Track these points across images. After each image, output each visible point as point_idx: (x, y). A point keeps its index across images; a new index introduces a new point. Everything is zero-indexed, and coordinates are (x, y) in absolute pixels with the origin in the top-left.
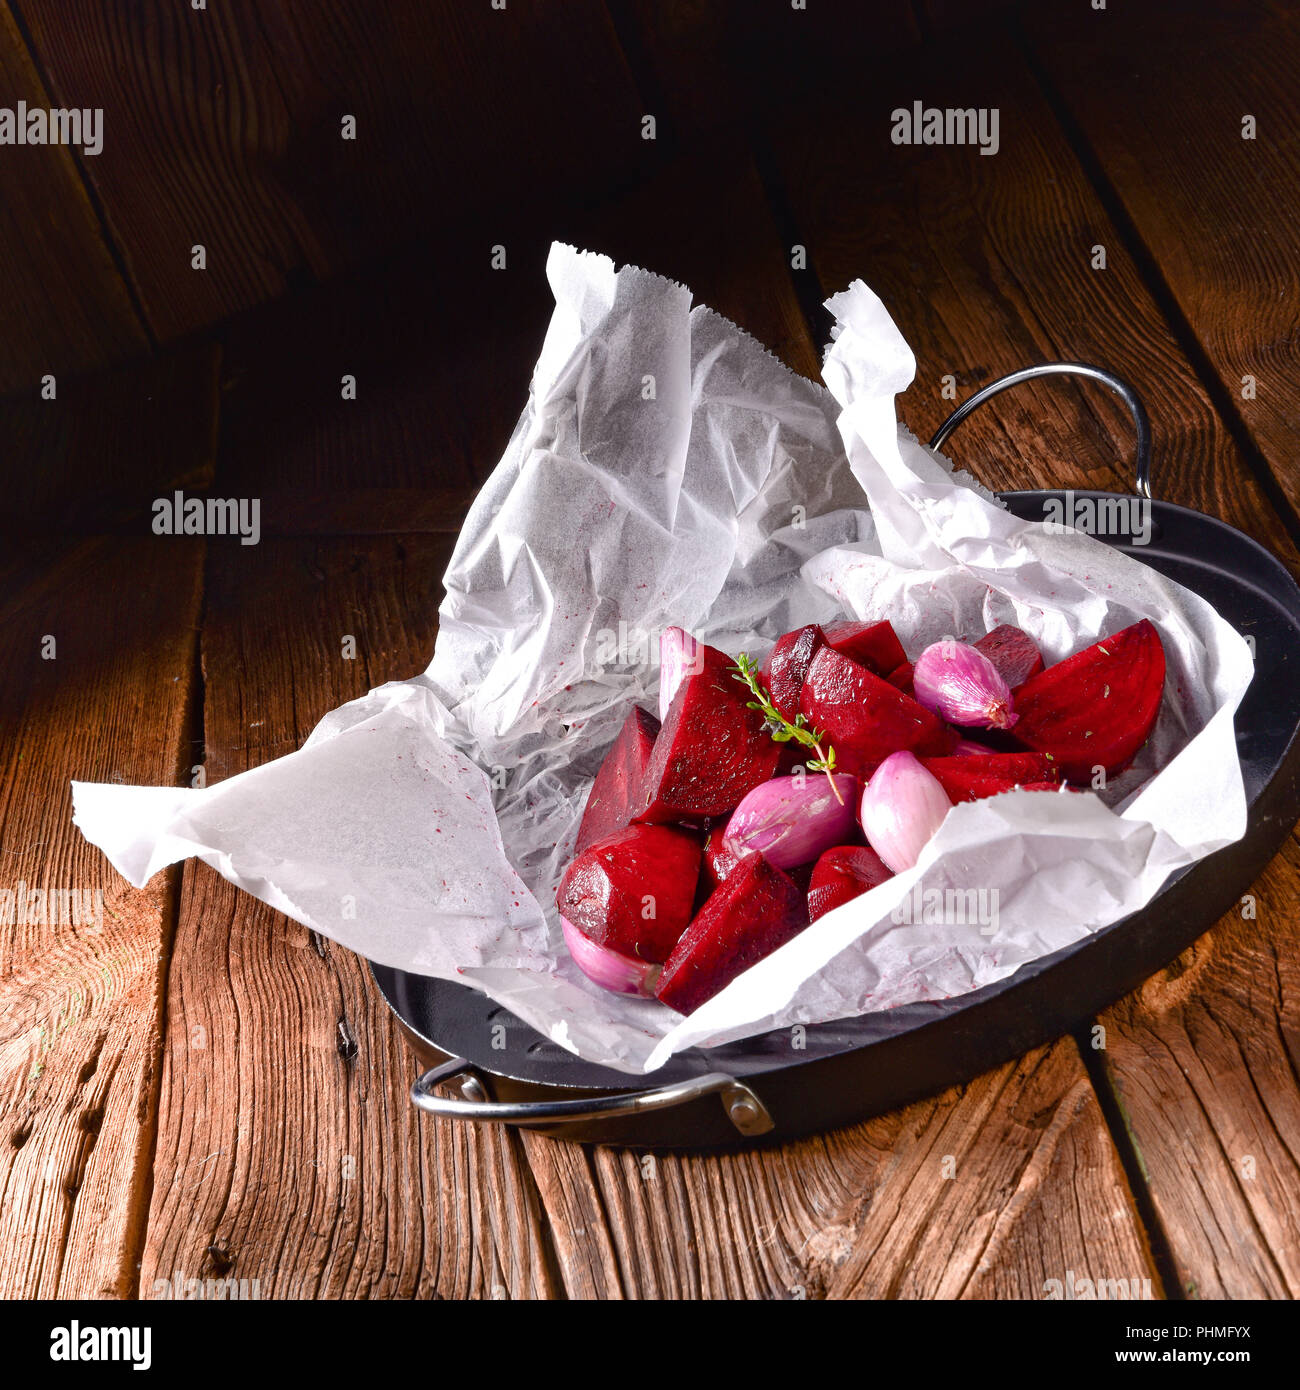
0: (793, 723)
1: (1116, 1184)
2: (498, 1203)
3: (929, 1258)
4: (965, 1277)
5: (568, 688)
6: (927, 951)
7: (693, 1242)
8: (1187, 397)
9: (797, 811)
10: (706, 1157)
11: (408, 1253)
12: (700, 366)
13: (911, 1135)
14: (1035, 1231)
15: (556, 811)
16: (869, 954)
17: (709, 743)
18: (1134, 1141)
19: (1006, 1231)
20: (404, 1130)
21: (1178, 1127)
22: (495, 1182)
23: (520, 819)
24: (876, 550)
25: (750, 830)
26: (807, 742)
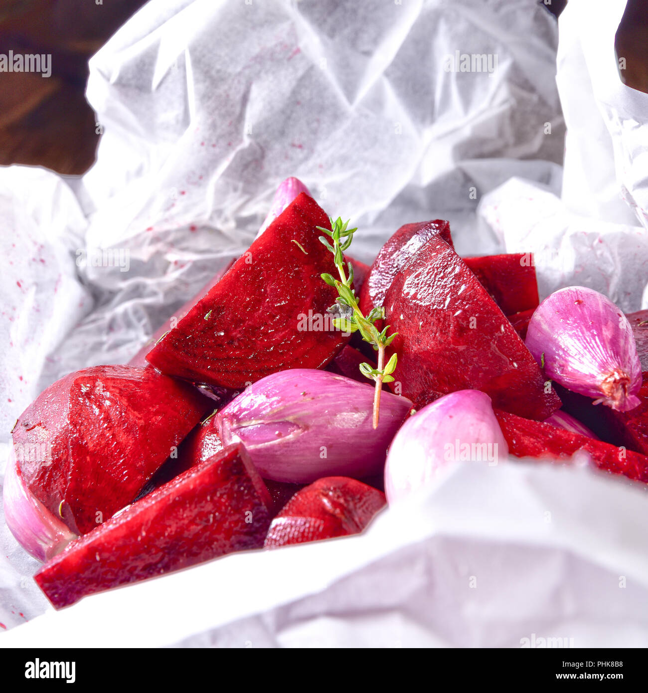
0: (365, 313)
5: (193, 228)
9: (317, 414)
15: (129, 345)
23: (92, 340)
26: (371, 340)
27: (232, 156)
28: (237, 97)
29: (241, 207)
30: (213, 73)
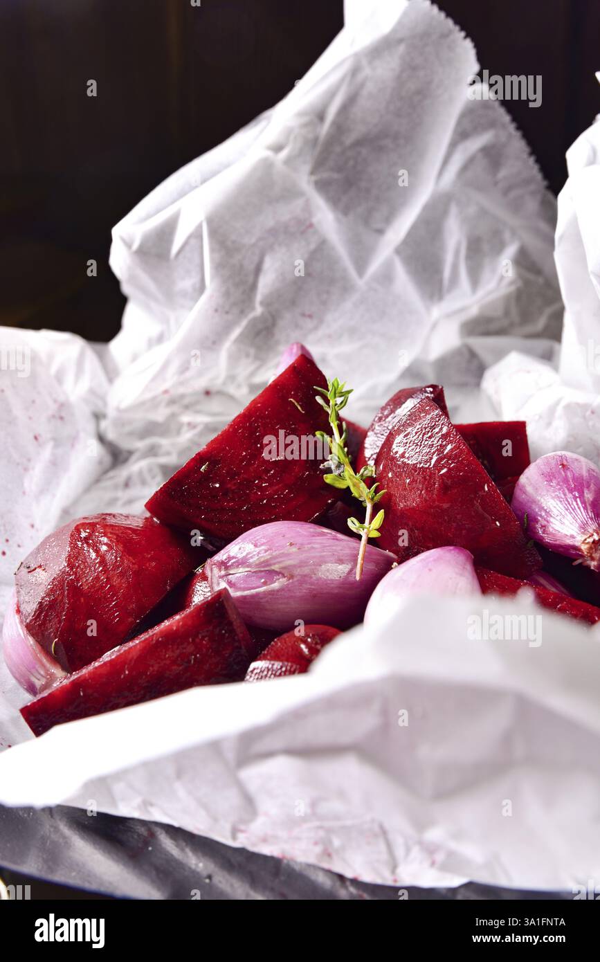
0: (356, 471)
5: (207, 393)
12: (459, 149)
25: (239, 564)
26: (361, 497)
27: (244, 323)
28: (251, 267)
29: (253, 374)
30: (229, 243)
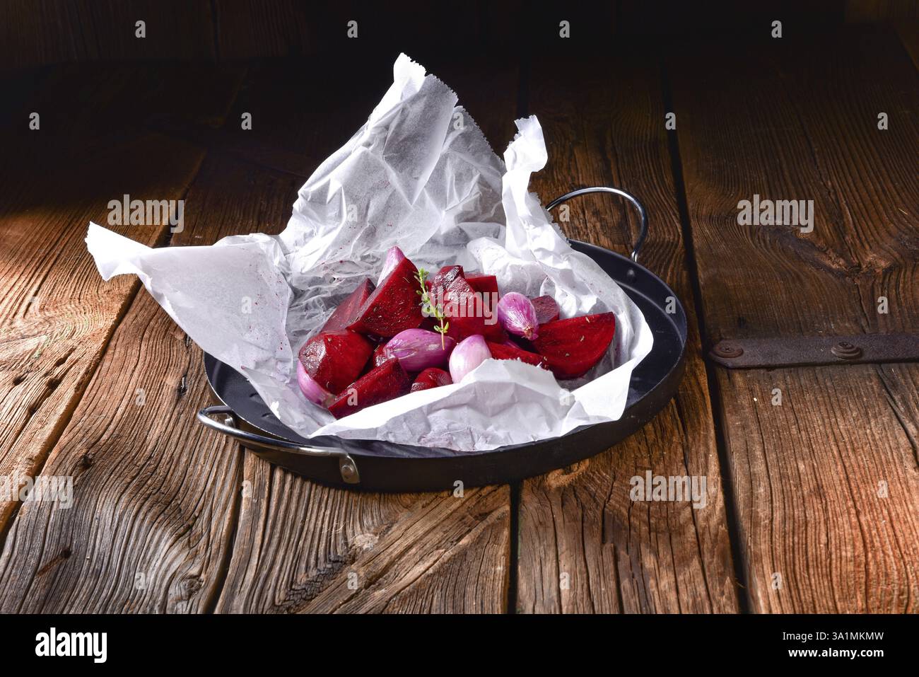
1: (504, 555)
2: (223, 477)
3: (407, 561)
4: (419, 574)
5: (341, 262)
6: (456, 425)
7: (304, 521)
8: (672, 226)
9: (422, 346)
10: (325, 486)
11: (173, 486)
12: (451, 134)
13: (420, 505)
14: (459, 564)
15: (317, 316)
16: (429, 417)
17: (393, 303)
18: (520, 539)
19: (446, 560)
20: (193, 432)
21: (542, 539)
22: (225, 468)
23: (299, 314)
24: (503, 244)
25: (397, 347)
26: (439, 318)
27: (362, 232)
28: (365, 205)
29: (364, 253)
30: (353, 196)
